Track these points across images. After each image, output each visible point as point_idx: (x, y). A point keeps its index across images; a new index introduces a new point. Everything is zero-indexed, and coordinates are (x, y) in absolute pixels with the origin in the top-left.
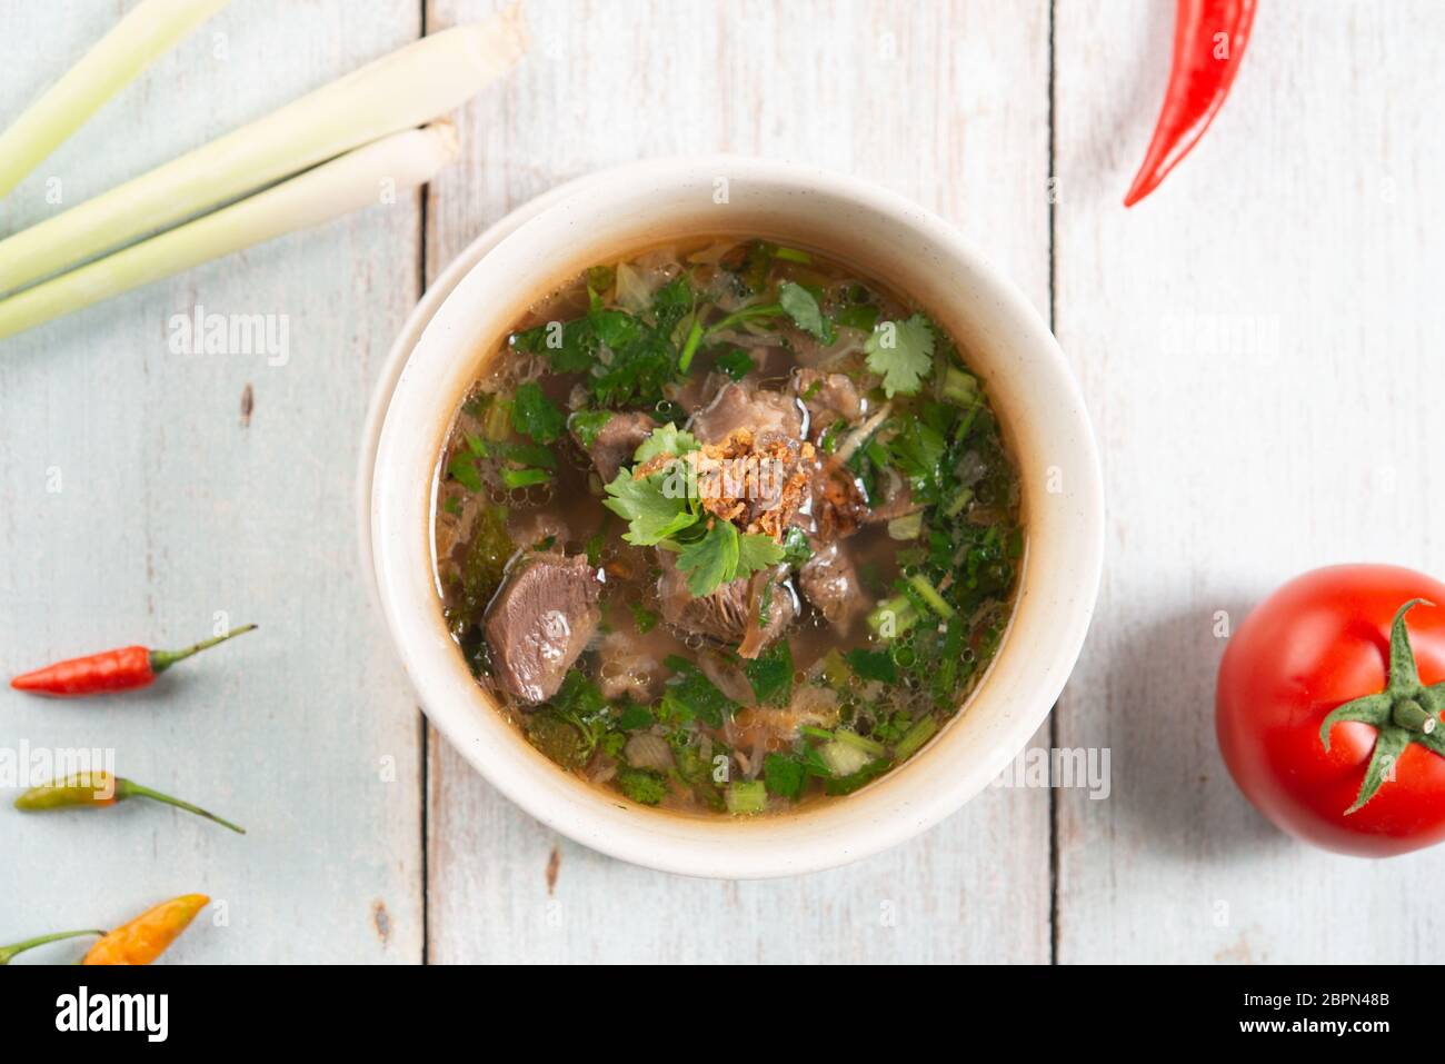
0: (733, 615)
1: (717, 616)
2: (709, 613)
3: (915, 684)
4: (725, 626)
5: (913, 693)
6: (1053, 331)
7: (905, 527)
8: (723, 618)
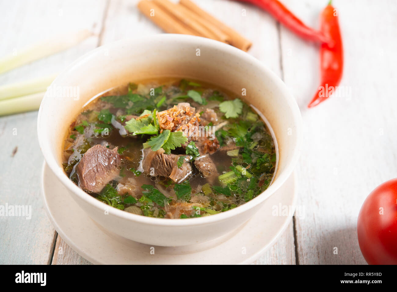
0: (168, 164)
1: (162, 165)
2: (160, 164)
3: (238, 196)
4: (165, 169)
5: (237, 199)
6: (283, 80)
7: (233, 153)
8: (165, 165)
